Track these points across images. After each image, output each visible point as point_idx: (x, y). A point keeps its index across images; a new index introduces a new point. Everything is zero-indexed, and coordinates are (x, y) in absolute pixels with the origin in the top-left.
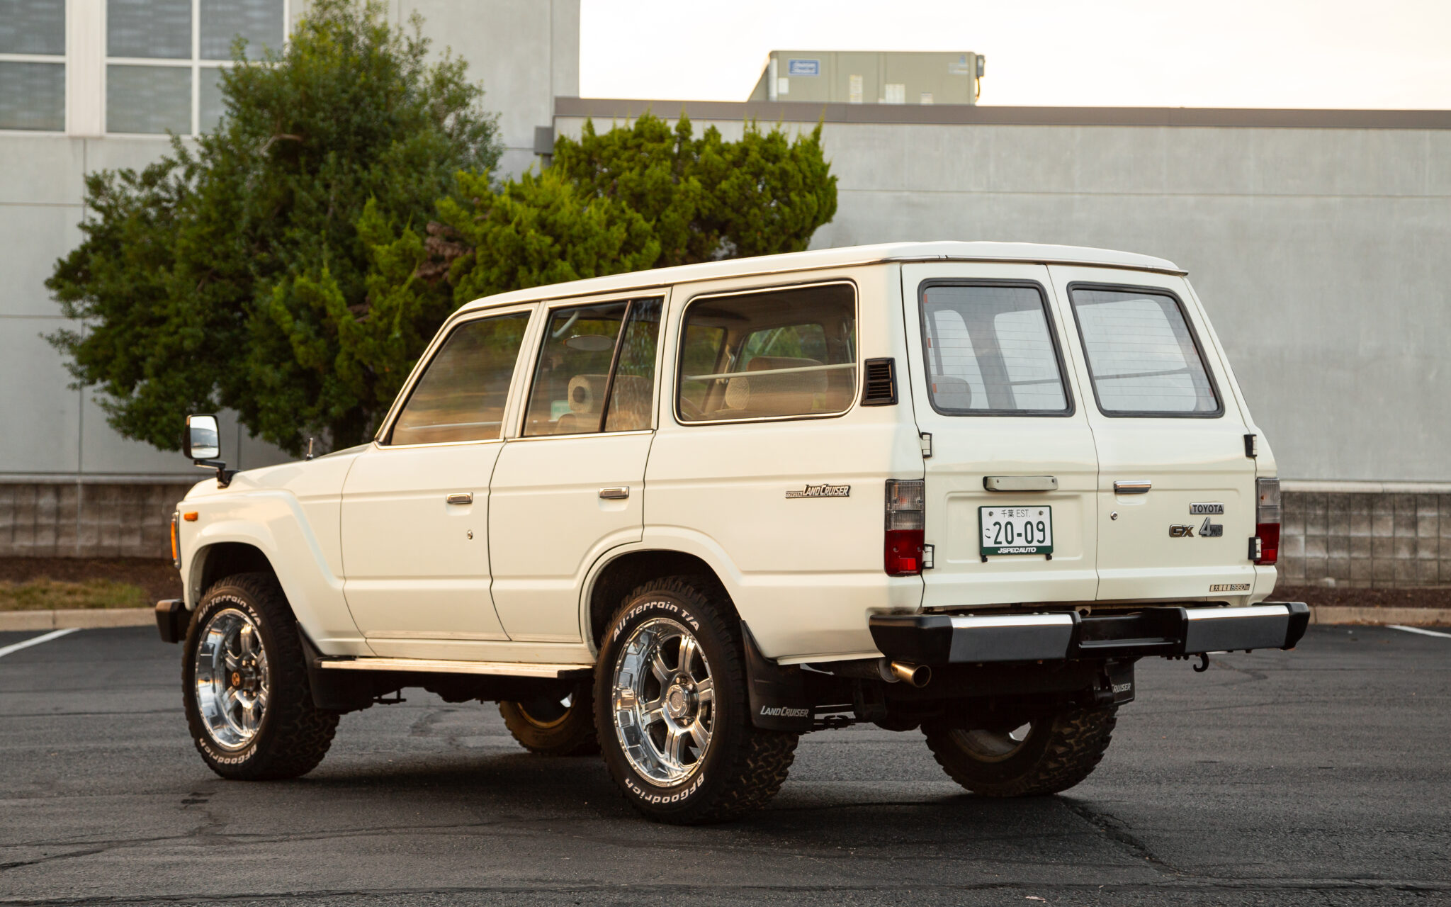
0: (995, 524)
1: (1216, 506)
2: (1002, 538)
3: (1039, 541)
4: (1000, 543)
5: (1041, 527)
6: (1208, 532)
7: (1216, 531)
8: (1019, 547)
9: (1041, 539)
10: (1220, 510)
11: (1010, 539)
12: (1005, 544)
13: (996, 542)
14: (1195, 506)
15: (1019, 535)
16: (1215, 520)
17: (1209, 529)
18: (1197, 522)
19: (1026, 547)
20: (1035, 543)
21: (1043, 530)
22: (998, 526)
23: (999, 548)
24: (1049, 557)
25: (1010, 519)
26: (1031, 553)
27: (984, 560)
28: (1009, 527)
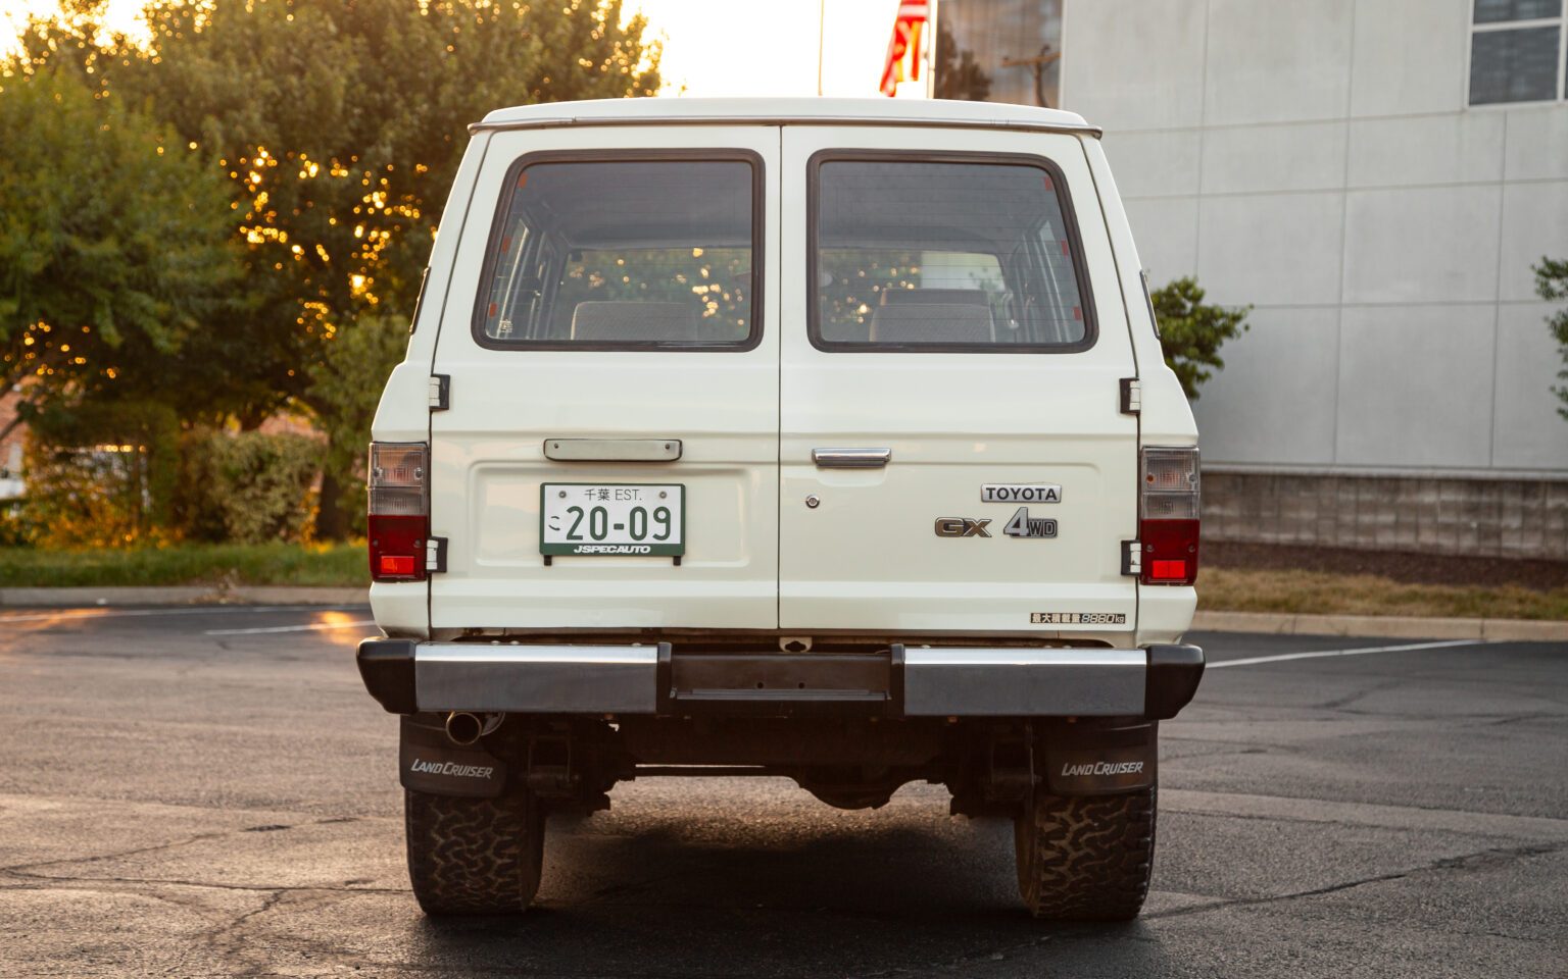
0: (570, 510)
1: (1040, 490)
2: (583, 529)
3: (656, 537)
4: (580, 538)
5: (662, 515)
6: (1023, 530)
7: (1045, 529)
8: (618, 545)
9: (662, 533)
10: (1052, 496)
11: (599, 531)
12: (587, 538)
13: (570, 536)
14: (991, 490)
15: (619, 527)
16: (1039, 511)
17: (1023, 524)
18: (1001, 515)
19: (630, 545)
20: (649, 539)
21: (667, 521)
22: (576, 514)
23: (576, 546)
24: (677, 561)
25: (603, 503)
26: (640, 555)
27: (548, 561)
28: (599, 515)
